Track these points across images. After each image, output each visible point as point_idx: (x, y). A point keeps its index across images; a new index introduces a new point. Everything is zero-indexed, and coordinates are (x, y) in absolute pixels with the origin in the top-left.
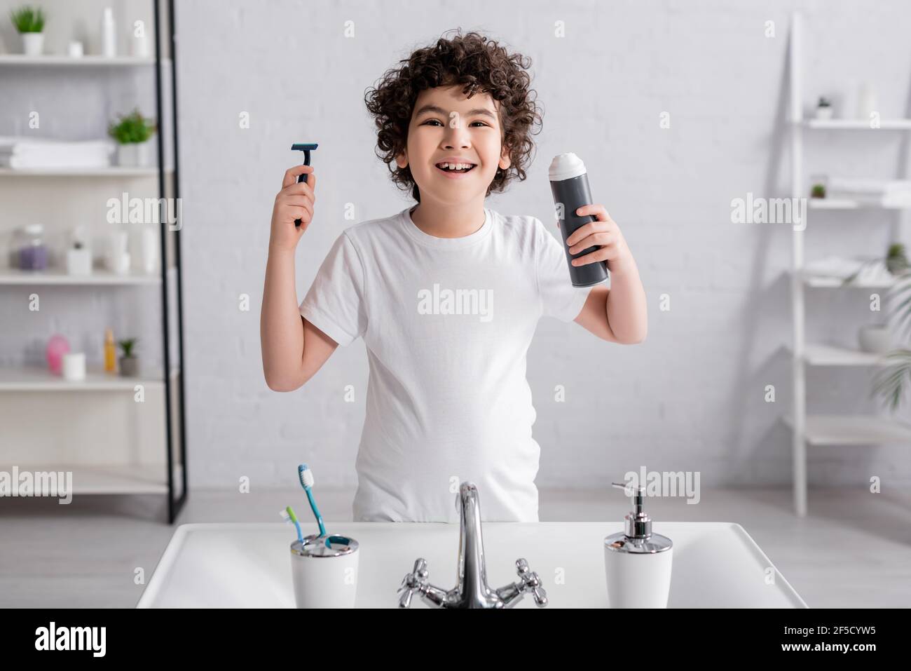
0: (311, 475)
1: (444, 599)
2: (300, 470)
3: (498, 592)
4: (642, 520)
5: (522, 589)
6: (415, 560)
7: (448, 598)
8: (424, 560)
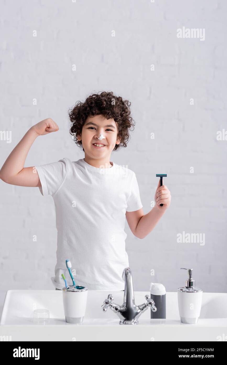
0: (71, 264)
1: (119, 309)
2: (67, 262)
3: (138, 307)
4: (192, 281)
5: (147, 305)
6: (108, 295)
7: (120, 308)
8: (111, 295)
